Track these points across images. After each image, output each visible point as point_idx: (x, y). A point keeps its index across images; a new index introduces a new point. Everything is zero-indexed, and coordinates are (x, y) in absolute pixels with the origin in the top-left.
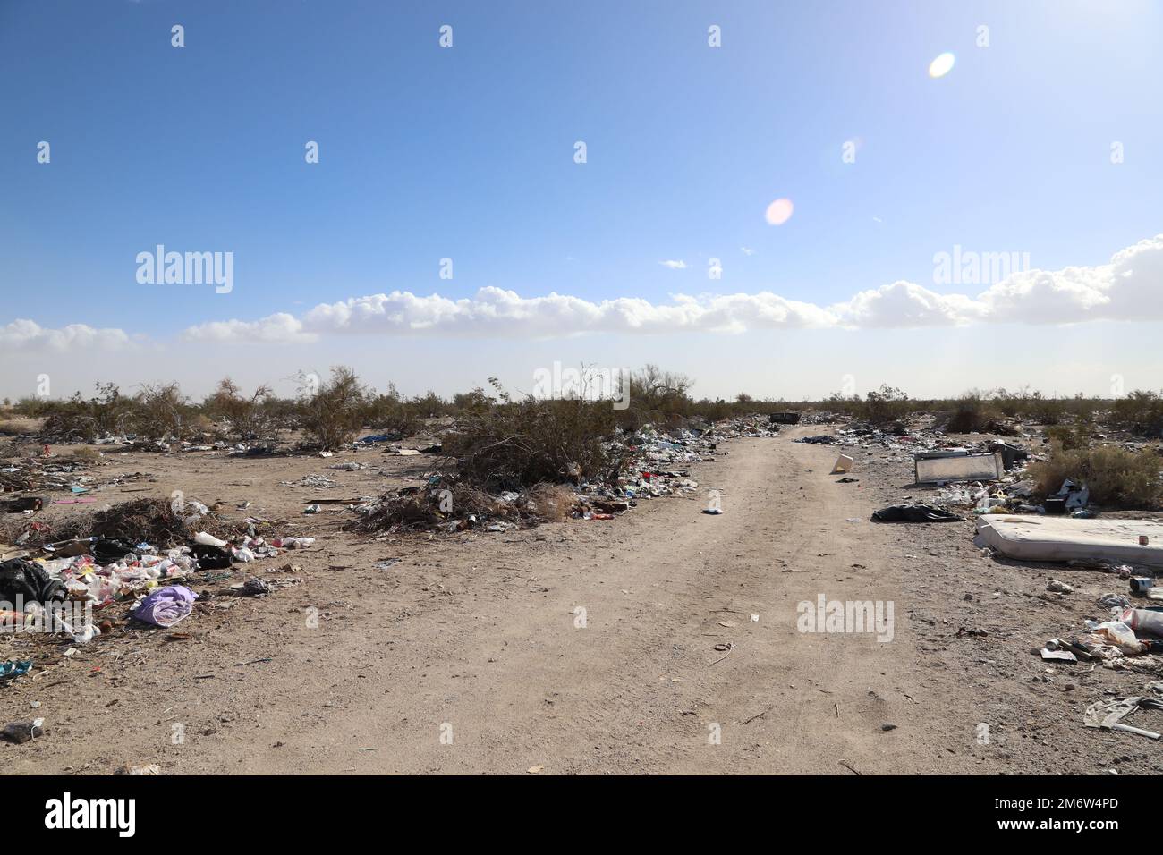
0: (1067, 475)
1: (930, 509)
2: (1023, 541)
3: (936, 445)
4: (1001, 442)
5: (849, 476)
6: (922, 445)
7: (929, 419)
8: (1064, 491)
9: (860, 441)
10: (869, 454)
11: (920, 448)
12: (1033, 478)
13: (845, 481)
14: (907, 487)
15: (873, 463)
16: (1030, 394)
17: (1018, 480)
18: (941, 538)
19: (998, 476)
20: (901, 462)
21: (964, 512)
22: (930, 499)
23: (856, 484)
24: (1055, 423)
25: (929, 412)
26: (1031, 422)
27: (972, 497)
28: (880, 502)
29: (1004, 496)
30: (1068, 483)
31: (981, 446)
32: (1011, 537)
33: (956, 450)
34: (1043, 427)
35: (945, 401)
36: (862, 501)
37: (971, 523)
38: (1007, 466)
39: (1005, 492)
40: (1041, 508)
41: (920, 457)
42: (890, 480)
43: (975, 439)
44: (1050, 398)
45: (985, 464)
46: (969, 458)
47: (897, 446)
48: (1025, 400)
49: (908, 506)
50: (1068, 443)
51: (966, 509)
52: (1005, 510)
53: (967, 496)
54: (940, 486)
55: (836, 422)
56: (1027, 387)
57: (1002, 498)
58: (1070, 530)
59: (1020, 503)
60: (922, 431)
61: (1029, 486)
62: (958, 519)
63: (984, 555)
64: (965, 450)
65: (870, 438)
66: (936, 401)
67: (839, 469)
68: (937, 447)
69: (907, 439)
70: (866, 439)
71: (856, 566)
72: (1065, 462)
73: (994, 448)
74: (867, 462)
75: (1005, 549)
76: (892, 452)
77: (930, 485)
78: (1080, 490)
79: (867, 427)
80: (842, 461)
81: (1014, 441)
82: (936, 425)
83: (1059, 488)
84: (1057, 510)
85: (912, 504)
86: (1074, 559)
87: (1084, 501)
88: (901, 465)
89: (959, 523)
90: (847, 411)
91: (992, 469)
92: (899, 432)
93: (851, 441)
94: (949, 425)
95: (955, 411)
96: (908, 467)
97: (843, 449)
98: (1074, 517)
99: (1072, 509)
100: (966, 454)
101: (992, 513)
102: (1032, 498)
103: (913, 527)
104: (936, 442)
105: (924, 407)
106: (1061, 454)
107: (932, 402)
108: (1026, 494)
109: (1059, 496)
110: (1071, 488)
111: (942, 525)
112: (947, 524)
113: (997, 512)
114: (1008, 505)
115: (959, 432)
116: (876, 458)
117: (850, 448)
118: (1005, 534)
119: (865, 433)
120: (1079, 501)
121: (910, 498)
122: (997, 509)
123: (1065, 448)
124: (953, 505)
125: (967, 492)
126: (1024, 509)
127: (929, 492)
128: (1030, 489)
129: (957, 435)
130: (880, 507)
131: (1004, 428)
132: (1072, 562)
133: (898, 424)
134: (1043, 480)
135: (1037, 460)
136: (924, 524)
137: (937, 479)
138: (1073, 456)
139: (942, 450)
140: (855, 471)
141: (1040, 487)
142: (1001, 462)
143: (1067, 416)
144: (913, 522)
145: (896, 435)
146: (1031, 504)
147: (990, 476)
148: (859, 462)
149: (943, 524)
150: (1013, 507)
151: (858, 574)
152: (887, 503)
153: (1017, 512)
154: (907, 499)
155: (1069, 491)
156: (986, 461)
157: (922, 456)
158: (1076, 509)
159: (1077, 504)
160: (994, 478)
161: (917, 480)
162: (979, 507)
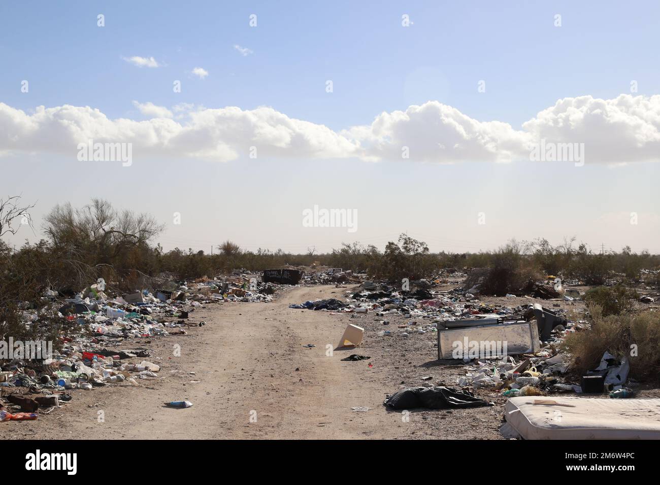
0: (607, 346)
1: (452, 392)
2: (555, 428)
3: (466, 310)
4: (538, 307)
5: (358, 352)
6: (449, 311)
7: (460, 278)
8: (603, 365)
9: (375, 307)
10: (385, 323)
11: (446, 314)
12: (570, 351)
13: (352, 358)
14: (428, 365)
15: (388, 334)
16: (575, 247)
17: (554, 353)
18: (463, 429)
19: (533, 349)
20: (422, 333)
21: (493, 394)
22: (454, 379)
23: (367, 362)
24: (601, 283)
25: (460, 269)
26: (575, 282)
27: (502, 376)
28: (395, 385)
29: (537, 373)
30: (607, 356)
31: (516, 312)
32: (541, 424)
33: (488, 316)
34: (587, 288)
35: (482, 255)
36: (372, 385)
37: (498, 408)
38: (545, 336)
39: (539, 369)
40: (578, 388)
41: (444, 326)
42: (409, 356)
43: (511, 303)
44: (597, 253)
45: (519, 334)
46: (500, 327)
47: (420, 313)
48: (569, 255)
49: (426, 389)
50: (611, 309)
51: (494, 391)
52: (538, 391)
53: (496, 374)
54: (467, 363)
55: (348, 282)
56: (572, 240)
57: (535, 375)
58: (606, 412)
59: (555, 382)
60: (450, 293)
61: (565, 361)
62: (485, 404)
64: (498, 316)
65: (387, 302)
66: (469, 255)
67: (347, 343)
68: (467, 313)
69: (432, 304)
70: (382, 304)
72: (605, 330)
73: (530, 315)
74: (381, 333)
76: (413, 320)
77: (455, 362)
78: (620, 364)
79: (385, 288)
80: (350, 333)
81: (554, 305)
82: (468, 285)
83: (598, 362)
84: (594, 389)
85: (432, 386)
87: (623, 378)
88: (422, 337)
89: (485, 409)
90: (361, 268)
91: (527, 341)
92: (423, 295)
93: (365, 306)
94: (482, 285)
95: (489, 268)
96: (430, 339)
97: (353, 317)
98: (612, 397)
99: (611, 387)
100: (498, 322)
101: (523, 394)
102: (568, 376)
103: (431, 416)
104: (466, 307)
105: (453, 262)
106: (600, 322)
107: (464, 256)
108: (563, 371)
109: (598, 372)
110: (611, 362)
111: (465, 412)
112: (471, 411)
113: (529, 394)
114: (541, 384)
115: (492, 295)
116: (393, 328)
117: (363, 316)
118: (534, 420)
119: (381, 295)
120: (618, 377)
121: (430, 378)
122: (529, 390)
123: (605, 314)
124: (479, 387)
125: (496, 370)
126: (559, 388)
127: (453, 371)
128: (566, 365)
129: (490, 298)
130: (395, 390)
131: (544, 290)
133: (425, 286)
134: (580, 353)
135: (577, 329)
136: (444, 412)
138: (611, 324)
139: (472, 317)
140: (367, 346)
141: (578, 361)
142: (536, 332)
143: (615, 275)
144: (432, 408)
145: (418, 299)
146: (567, 382)
147: (523, 349)
148: (372, 333)
149: (467, 410)
150: (547, 387)
152: (402, 386)
153: (552, 393)
154: (426, 380)
155: (608, 365)
156: (520, 331)
157: (447, 325)
158: (615, 388)
159: (617, 381)
160: (528, 351)
161: (439, 355)
162: (510, 388)
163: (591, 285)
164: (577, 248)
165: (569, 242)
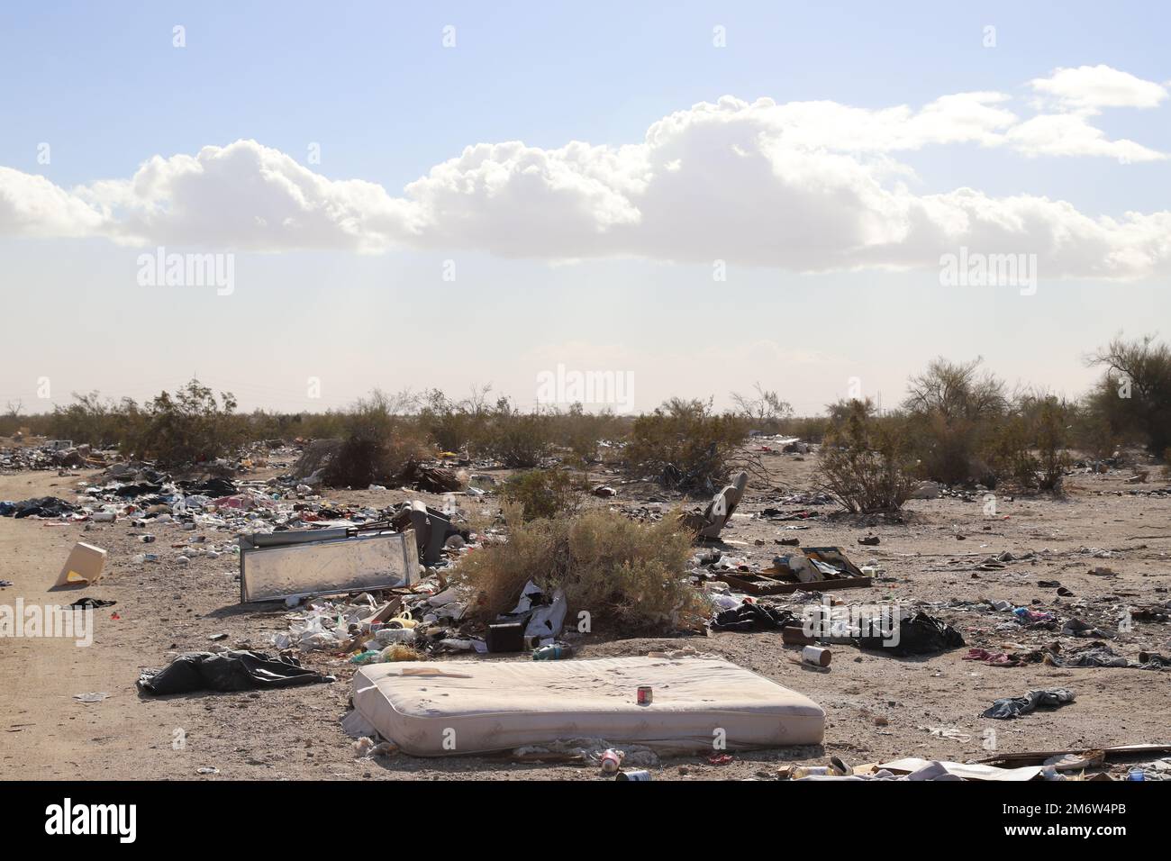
0: (531, 572)
1: (261, 661)
2: (435, 715)
3: (295, 514)
4: (420, 506)
5: (94, 592)
6: (265, 516)
7: (288, 457)
8: (524, 605)
9: (130, 510)
10: (147, 540)
11: (260, 522)
12: (470, 582)
13: (82, 603)
14: (221, 614)
15: (152, 560)
16: (491, 402)
17: (443, 587)
18: (277, 725)
19: (408, 580)
20: (213, 557)
21: (334, 661)
22: (267, 637)
23: (109, 610)
24: (531, 464)
25: (290, 440)
26: (489, 463)
27: (352, 628)
28: (159, 651)
29: (412, 622)
30: (530, 588)
31: (383, 515)
32: (411, 710)
33: (333, 524)
34: (508, 473)
35: (328, 416)
36: (117, 652)
37: (342, 685)
38: (430, 556)
39: (416, 614)
40: (481, 645)
41: (253, 543)
42: (188, 597)
43: (377, 500)
44: (528, 412)
45: (384, 555)
46: (352, 543)
47: (212, 520)
48: (481, 416)
49: (213, 657)
50: (540, 505)
51: (336, 655)
52: (412, 652)
53: (342, 627)
54: (292, 608)
55: (81, 465)
56: (486, 390)
57: (408, 625)
58: (522, 684)
59: (442, 635)
60: (271, 484)
61: (460, 600)
62: (318, 679)
63: (360, 753)
64: (352, 524)
65: (153, 502)
66: (309, 417)
67: (74, 577)
68: (296, 519)
69: (234, 504)
70: (144, 505)
72: (527, 545)
73: (402, 520)
74: (139, 558)
75: (400, 735)
76: (199, 533)
77: (272, 605)
78: (551, 601)
79: (152, 477)
80: (79, 558)
82: (302, 470)
83: (517, 599)
84: (507, 645)
85: (227, 650)
86: (526, 745)
87: (556, 626)
88: (214, 563)
89: (318, 687)
90: (108, 439)
91: (398, 567)
92: (220, 488)
93: (111, 509)
94: (327, 470)
95: (340, 439)
96: (227, 567)
97: (88, 529)
98: (536, 659)
99: (536, 642)
100: (348, 534)
101: (387, 659)
102: (465, 625)
103: (222, 703)
104: (297, 508)
105: (278, 429)
106: (520, 531)
107: (297, 418)
108: (457, 616)
109: (514, 617)
110: (536, 599)
111: (283, 694)
112: (295, 691)
113: (398, 658)
114: (419, 640)
115: (344, 487)
116: (161, 549)
117: (106, 527)
118: (401, 704)
119: (144, 489)
120: (548, 624)
121: (224, 637)
122: (396, 652)
123: (529, 516)
124: (311, 649)
125: (341, 619)
126: (448, 647)
127: (266, 622)
128: (462, 606)
129: (341, 493)
130: (155, 664)
131: (435, 477)
132: (521, 752)
133: (221, 471)
134: (487, 584)
135: (486, 544)
136: (246, 695)
137: (284, 592)
138: (537, 534)
139: (307, 526)
140: (112, 581)
141: (482, 600)
142: (413, 549)
143: (555, 451)
144: (223, 690)
145: (211, 495)
146: (462, 636)
147: (391, 580)
148: (122, 558)
149: (287, 692)
150: (429, 646)
152: (172, 652)
153: (436, 655)
154: (217, 639)
155: (531, 605)
156: (386, 548)
157: (257, 541)
158: (542, 642)
159: (545, 631)
160: (399, 584)
161: (242, 596)
162: (365, 649)
163: (515, 467)
164: (495, 405)
165: (479, 393)
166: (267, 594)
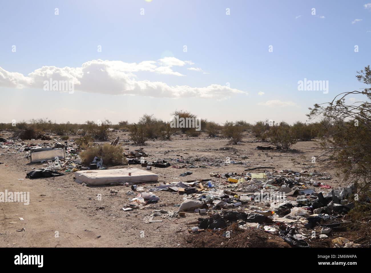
1: (52, 171)
2: (97, 178)
3: (24, 145)
8: (95, 161)
14: (29, 164)
17: (76, 158)
19: (65, 157)
27: (61, 166)
30: (96, 158)
32: (92, 178)
45: (60, 153)
47: (6, 147)
49: (44, 171)
51: (62, 171)
52: (77, 169)
53: (59, 165)
54: (44, 163)
57: (74, 165)
59: (81, 167)
62: (63, 175)
63: (83, 186)
69: (9, 143)
71: (41, 195)
75: (91, 182)
76: (6, 149)
77: (38, 163)
78: (100, 160)
81: (53, 143)
83: (93, 160)
84: (95, 168)
87: (101, 164)
92: (2, 140)
99: (99, 167)
100: (52, 149)
102: (84, 164)
108: (81, 163)
109: (93, 163)
110: (97, 160)
111: (59, 177)
112: (60, 177)
114: (77, 167)
118: (90, 177)
120: (100, 164)
121: (35, 168)
122: (74, 170)
126: (83, 169)
128: (81, 161)
131: (45, 137)
132: (112, 184)
136: (52, 178)
137: (40, 160)
144: (46, 177)
146: (84, 167)
150: (79, 168)
151: (45, 198)
154: (33, 169)
155: (97, 161)
156: (60, 151)
157: (34, 150)
158: (100, 167)
159: (100, 165)
160: (63, 158)
161: (31, 161)
162: (67, 169)
164: (48, 122)
165: (45, 119)
166: (36, 161)
